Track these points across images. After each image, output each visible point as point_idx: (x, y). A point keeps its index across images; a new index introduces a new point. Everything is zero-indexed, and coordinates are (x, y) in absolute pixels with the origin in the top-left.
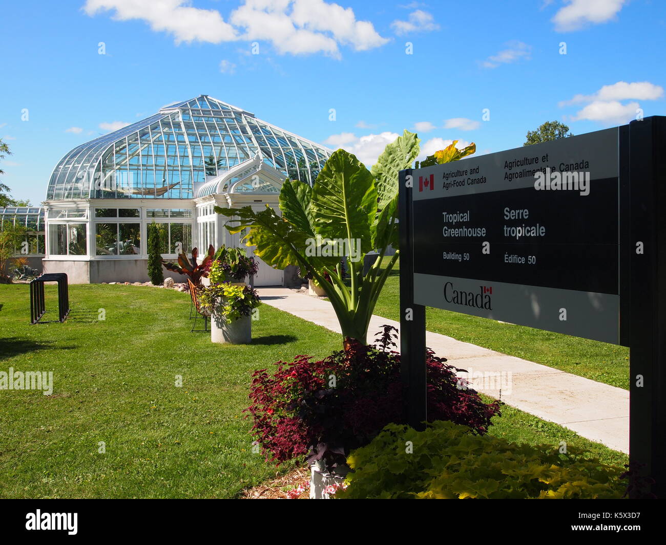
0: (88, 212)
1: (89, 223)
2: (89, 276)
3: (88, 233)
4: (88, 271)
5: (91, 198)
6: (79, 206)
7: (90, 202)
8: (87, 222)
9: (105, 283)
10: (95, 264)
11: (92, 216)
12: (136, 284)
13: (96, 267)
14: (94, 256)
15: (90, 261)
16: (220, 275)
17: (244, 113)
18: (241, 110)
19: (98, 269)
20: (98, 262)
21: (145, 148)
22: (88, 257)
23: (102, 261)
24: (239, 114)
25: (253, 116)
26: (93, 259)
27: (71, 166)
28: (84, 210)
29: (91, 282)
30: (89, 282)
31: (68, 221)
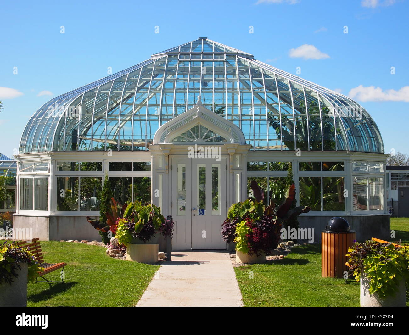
0: (50, 166)
1: (50, 177)
2: (48, 233)
4: (47, 228)
5: (53, 151)
6: (43, 159)
7: (51, 154)
8: (49, 176)
9: (63, 241)
10: (55, 220)
11: (54, 169)
12: (93, 243)
13: (56, 223)
14: (54, 211)
15: (50, 217)
16: (124, 234)
17: (238, 54)
18: (235, 51)
19: (58, 226)
20: (58, 218)
22: (48, 213)
23: (62, 217)
24: (232, 56)
25: (251, 58)
26: (53, 215)
27: (41, 118)
28: (47, 164)
29: (50, 239)
30: (48, 239)
31: (34, 175)
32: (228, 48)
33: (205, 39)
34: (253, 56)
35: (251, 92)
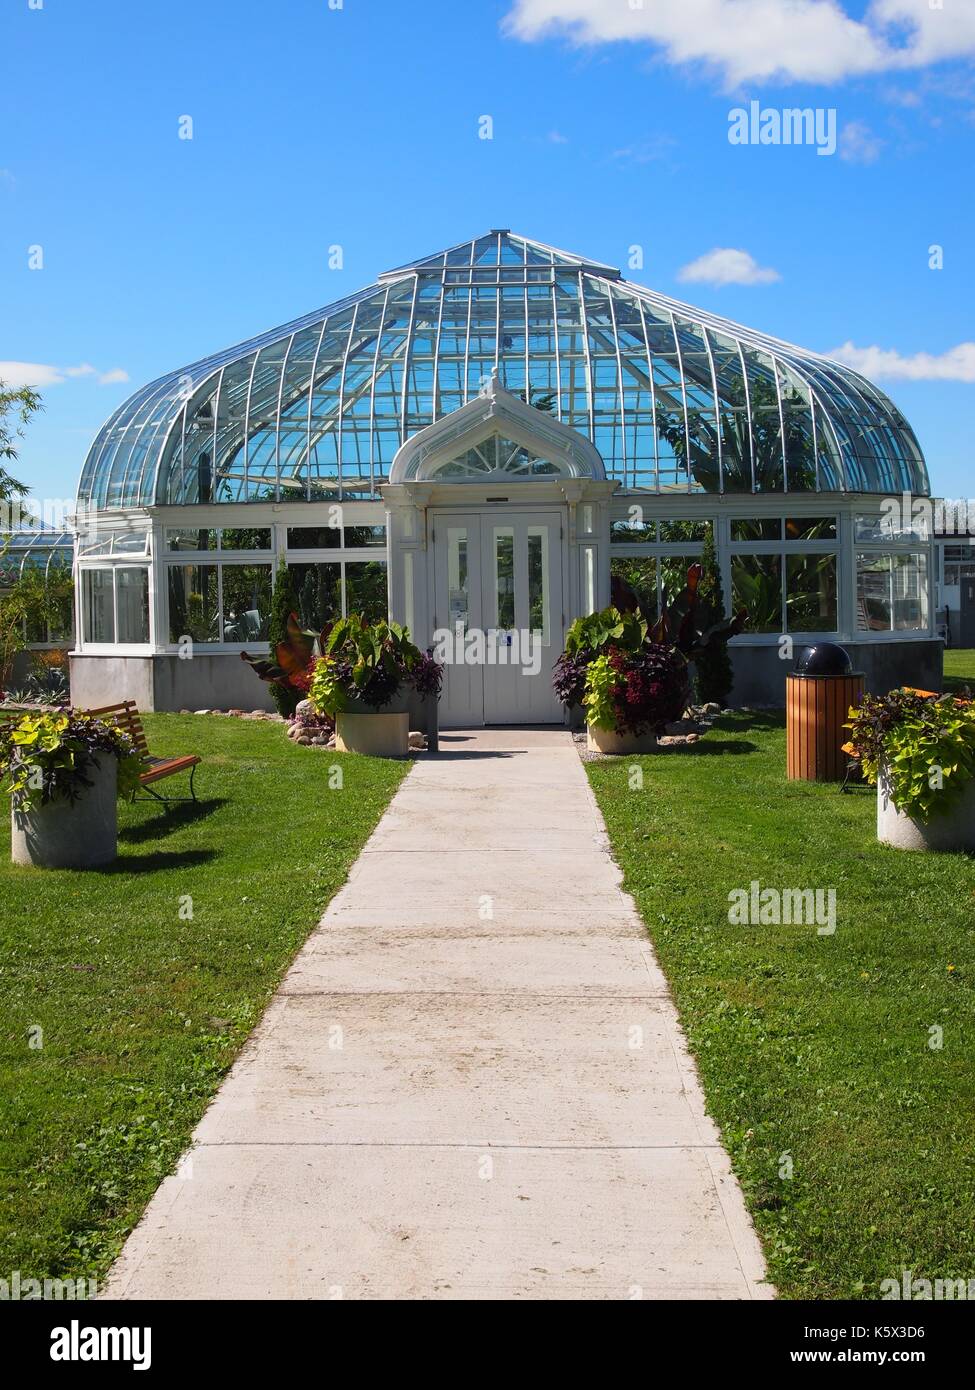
0: (150, 540)
1: (152, 565)
2: (152, 694)
3: (151, 590)
4: (149, 683)
5: (156, 505)
6: (134, 524)
7: (151, 512)
8: (149, 563)
9: (187, 712)
10: (166, 665)
11: (159, 547)
12: (256, 715)
13: (168, 672)
14: (163, 645)
15: (155, 659)
16: (328, 692)
17: (585, 268)
18: (576, 261)
19: (173, 676)
20: (170, 660)
21: (383, 372)
22: (149, 649)
24: (568, 272)
26: (162, 652)
27: (126, 428)
28: (143, 536)
29: (157, 709)
30: (151, 709)
31: (114, 562)
32: (561, 254)
33: (504, 234)
34: (619, 273)
35: (616, 358)
